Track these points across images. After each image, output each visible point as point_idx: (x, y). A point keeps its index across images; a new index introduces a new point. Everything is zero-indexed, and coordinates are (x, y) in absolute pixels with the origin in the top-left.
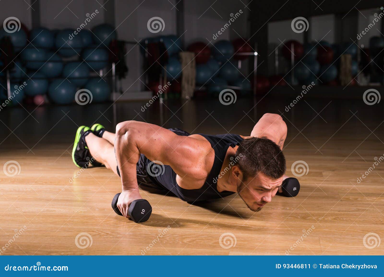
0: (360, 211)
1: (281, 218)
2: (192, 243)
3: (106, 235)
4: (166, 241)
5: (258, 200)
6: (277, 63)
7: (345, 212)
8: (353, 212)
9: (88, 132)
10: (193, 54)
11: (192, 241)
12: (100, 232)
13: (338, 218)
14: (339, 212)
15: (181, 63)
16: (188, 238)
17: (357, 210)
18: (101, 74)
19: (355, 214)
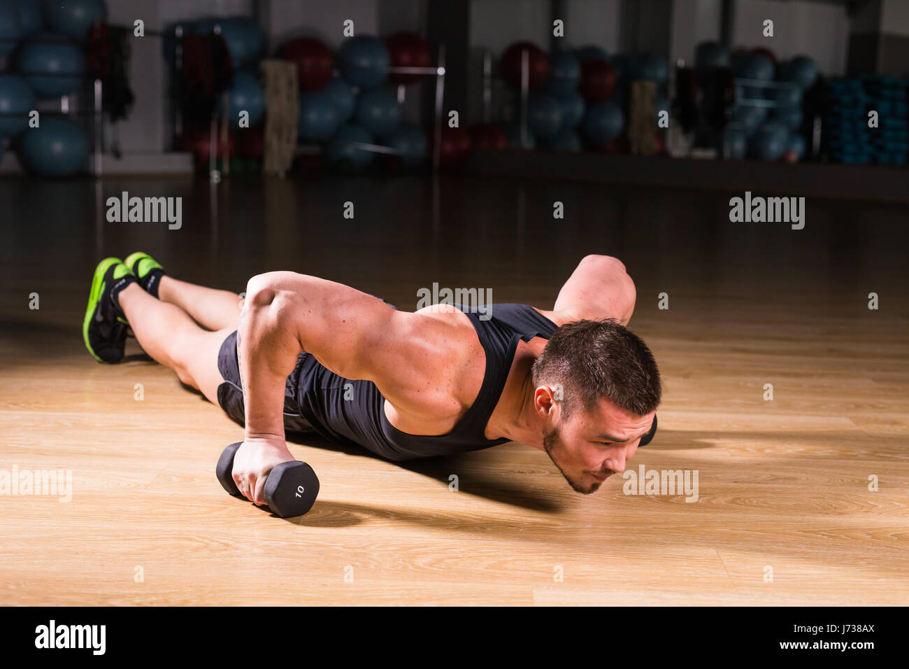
0: (780, 481)
1: (612, 499)
2: (435, 569)
3: (225, 550)
4: (376, 563)
5: (593, 467)
6: (487, 94)
7: (749, 483)
8: (767, 483)
9: (124, 281)
10: (292, 68)
11: (435, 564)
12: (206, 541)
13: (739, 499)
14: (736, 484)
15: (263, 87)
16: (425, 553)
17: (772, 480)
18: (65, 106)
19: (772, 488)
